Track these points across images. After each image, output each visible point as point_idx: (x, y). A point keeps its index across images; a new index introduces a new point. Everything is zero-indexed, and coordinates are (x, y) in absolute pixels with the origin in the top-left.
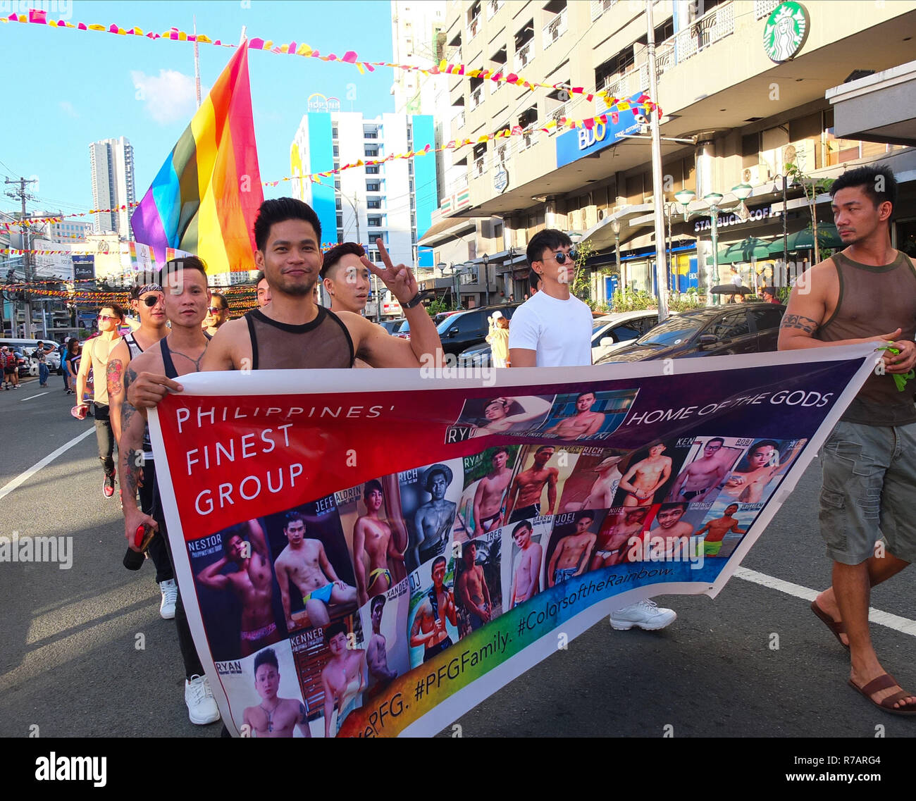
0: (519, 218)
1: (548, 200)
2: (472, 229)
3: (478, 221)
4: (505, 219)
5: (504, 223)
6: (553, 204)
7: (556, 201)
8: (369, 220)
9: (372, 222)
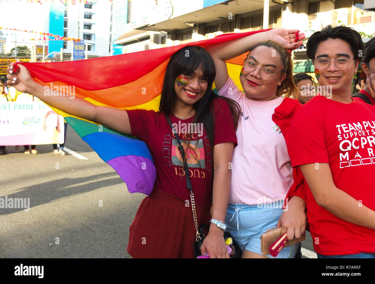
0: (176, 34)
1: (195, 26)
2: (148, 38)
3: (152, 34)
4: (168, 34)
5: (167, 36)
6: (198, 28)
7: (199, 26)
8: (85, 25)
9: (86, 27)
